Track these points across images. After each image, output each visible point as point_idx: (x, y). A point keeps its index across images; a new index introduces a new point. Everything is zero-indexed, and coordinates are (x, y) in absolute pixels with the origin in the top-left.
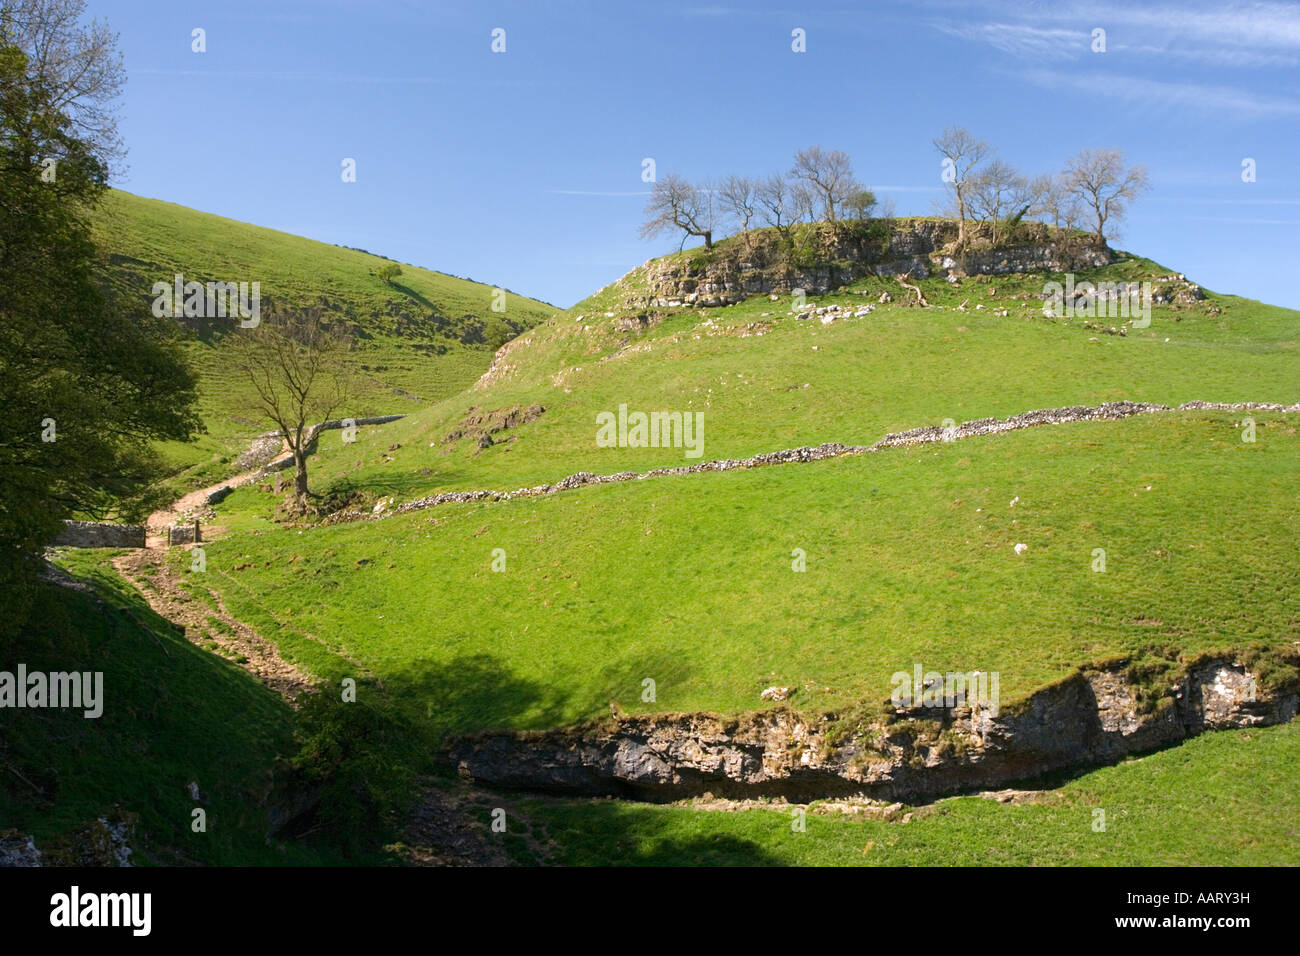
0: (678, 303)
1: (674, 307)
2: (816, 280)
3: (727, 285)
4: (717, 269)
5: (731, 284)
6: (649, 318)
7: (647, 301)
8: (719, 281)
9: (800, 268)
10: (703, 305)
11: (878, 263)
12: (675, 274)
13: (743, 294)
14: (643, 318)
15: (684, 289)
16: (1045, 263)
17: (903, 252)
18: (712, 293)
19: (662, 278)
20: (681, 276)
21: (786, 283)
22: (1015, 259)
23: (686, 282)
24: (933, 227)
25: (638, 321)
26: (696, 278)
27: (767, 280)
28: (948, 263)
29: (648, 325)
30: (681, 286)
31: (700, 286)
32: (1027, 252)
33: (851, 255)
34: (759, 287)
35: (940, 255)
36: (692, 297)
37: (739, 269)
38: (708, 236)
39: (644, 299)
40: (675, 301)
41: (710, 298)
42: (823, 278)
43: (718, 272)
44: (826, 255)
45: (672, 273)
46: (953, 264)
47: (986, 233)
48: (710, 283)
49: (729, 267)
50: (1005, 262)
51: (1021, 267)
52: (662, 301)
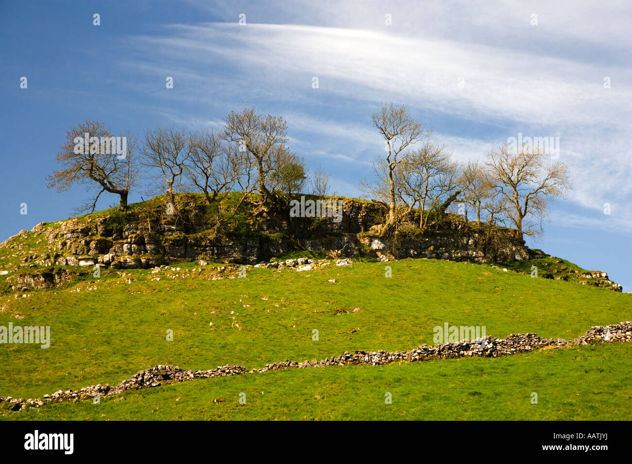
0: (90, 263)
1: (86, 267)
2: (245, 250)
3: (148, 247)
4: (137, 229)
5: (153, 247)
6: (56, 277)
7: (52, 259)
8: (140, 242)
9: (229, 235)
10: (121, 266)
11: (309, 238)
12: (85, 232)
13: (166, 258)
14: (49, 276)
15: (96, 248)
16: (470, 252)
17: (332, 230)
18: (131, 253)
19: (69, 235)
20: (93, 235)
21: (213, 250)
22: (441, 246)
23: (99, 242)
24: (360, 208)
25: (42, 279)
26: (111, 238)
27: (192, 245)
28: (376, 245)
29: (54, 284)
30: (93, 245)
31: (116, 247)
32: (453, 240)
33: (280, 227)
34: (183, 252)
35: (369, 236)
36: (107, 257)
37: (162, 232)
38: (124, 195)
39: (48, 257)
40: (86, 260)
41: (130, 260)
42: (252, 247)
43: (138, 232)
44: (254, 225)
45: (83, 231)
46: (381, 246)
47: (413, 217)
48: (130, 243)
49: (152, 227)
50: (432, 248)
51: (447, 254)
52: (72, 260)
